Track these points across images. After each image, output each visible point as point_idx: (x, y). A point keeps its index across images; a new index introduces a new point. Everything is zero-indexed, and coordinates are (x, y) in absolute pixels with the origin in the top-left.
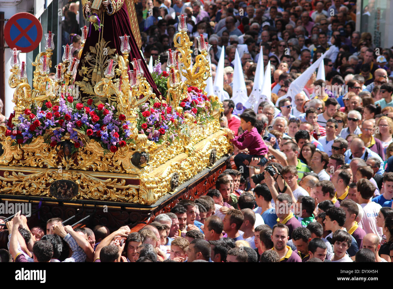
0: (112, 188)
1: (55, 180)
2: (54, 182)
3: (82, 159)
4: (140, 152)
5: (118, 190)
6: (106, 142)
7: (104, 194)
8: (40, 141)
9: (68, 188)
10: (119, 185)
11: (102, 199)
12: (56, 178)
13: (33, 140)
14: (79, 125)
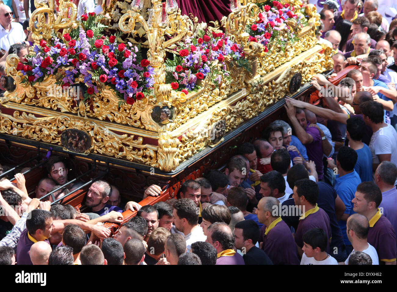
0: (129, 146)
1: (67, 127)
2: (66, 130)
3: (98, 107)
4: (161, 107)
5: (134, 149)
6: (122, 92)
7: (120, 151)
8: (53, 80)
9: (80, 139)
10: (136, 144)
11: (116, 156)
12: (67, 126)
13: (45, 79)
14: (94, 67)
